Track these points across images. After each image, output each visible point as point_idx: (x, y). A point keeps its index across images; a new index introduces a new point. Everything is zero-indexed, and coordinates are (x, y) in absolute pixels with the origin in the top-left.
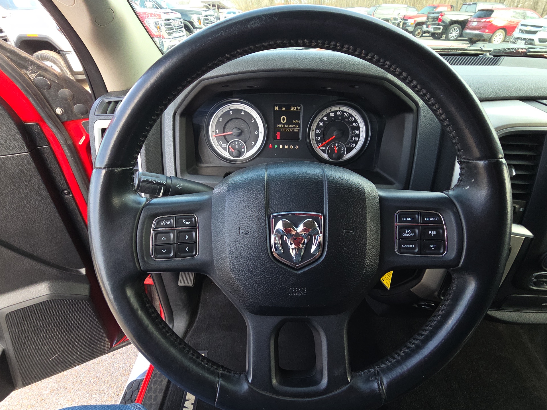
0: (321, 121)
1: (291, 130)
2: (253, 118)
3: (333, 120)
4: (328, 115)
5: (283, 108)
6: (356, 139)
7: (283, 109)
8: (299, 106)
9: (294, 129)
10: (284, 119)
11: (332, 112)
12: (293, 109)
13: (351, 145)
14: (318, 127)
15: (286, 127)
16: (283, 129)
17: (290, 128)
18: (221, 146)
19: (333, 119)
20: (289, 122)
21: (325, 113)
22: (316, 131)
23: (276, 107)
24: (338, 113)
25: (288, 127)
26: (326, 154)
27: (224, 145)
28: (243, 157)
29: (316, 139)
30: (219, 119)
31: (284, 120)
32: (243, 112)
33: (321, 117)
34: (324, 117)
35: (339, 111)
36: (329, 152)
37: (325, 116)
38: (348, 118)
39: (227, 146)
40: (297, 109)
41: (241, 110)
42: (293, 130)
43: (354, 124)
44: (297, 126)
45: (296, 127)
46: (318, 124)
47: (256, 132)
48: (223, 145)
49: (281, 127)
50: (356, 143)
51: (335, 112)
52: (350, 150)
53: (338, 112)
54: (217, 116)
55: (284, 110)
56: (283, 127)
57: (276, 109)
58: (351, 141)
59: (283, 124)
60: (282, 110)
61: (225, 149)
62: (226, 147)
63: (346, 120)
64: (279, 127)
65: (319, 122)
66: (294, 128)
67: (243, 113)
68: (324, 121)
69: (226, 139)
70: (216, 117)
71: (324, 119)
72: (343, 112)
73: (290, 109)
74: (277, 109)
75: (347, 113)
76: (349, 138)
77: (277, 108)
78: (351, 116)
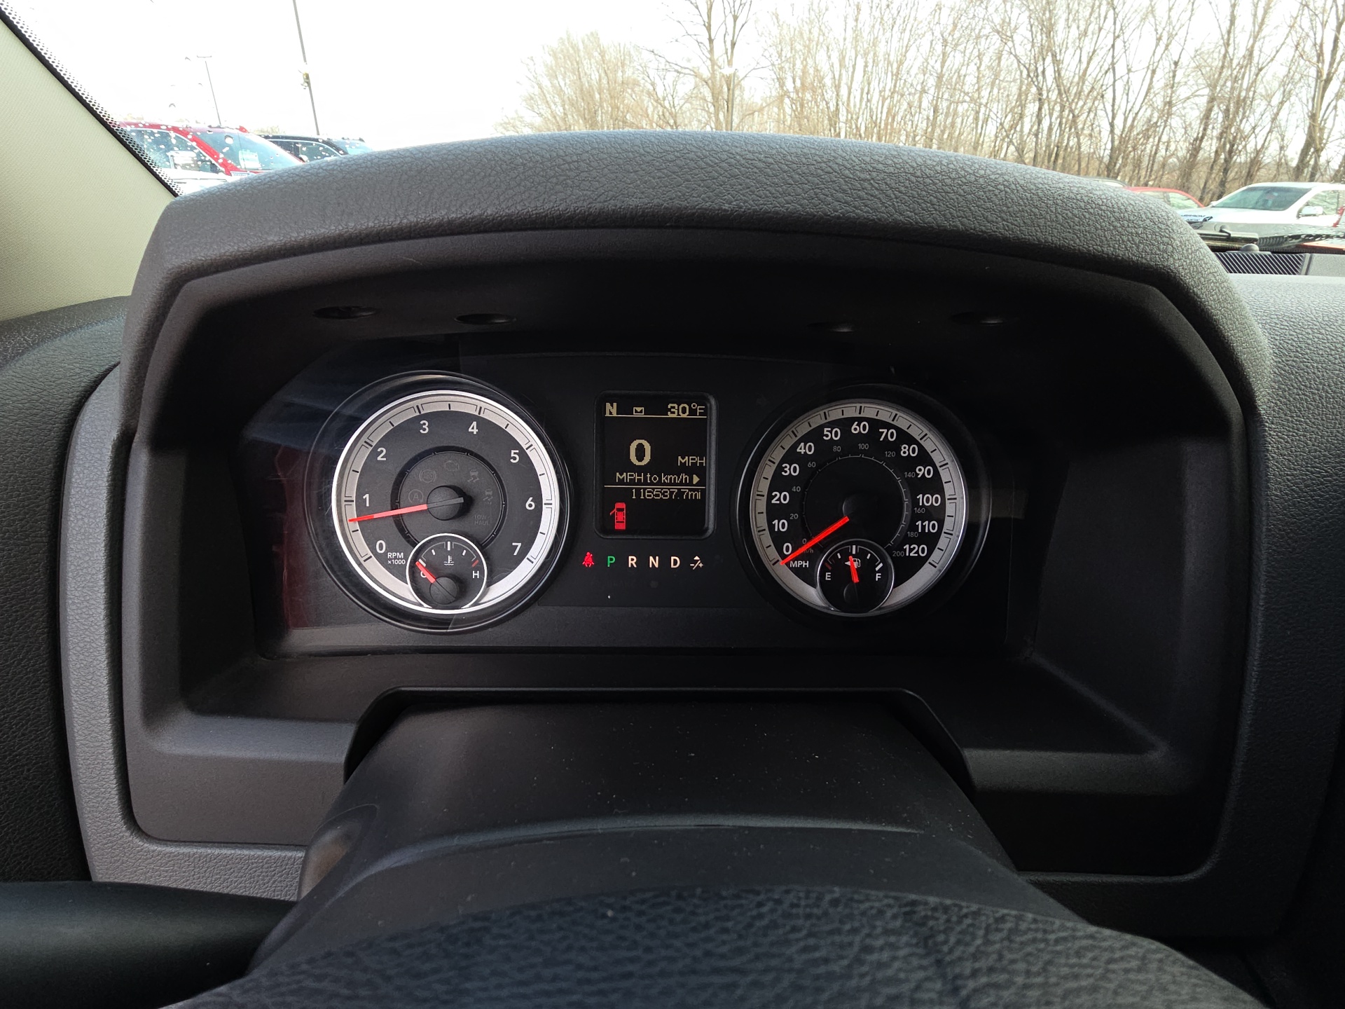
0: (791, 456)
1: (671, 493)
2: (516, 445)
3: (837, 454)
4: (815, 435)
5: (639, 409)
6: (930, 526)
7: (639, 412)
8: (702, 401)
9: (685, 489)
10: (641, 451)
11: (832, 424)
12: (677, 412)
13: (911, 550)
14: (778, 482)
15: (652, 484)
16: (638, 491)
17: (665, 484)
18: (382, 559)
19: (837, 449)
20: (662, 464)
21: (803, 429)
22: (770, 497)
23: (608, 405)
24: (855, 429)
25: (659, 483)
26: (814, 585)
27: (398, 557)
28: (476, 604)
29: (771, 527)
30: (375, 453)
31: (640, 453)
32: (475, 424)
33: (788, 442)
34: (802, 444)
35: (860, 420)
36: (828, 576)
37: (805, 439)
38: (896, 447)
39: (406, 558)
40: (693, 412)
41: (468, 418)
42: (680, 493)
43: (921, 471)
44: (696, 479)
45: (691, 483)
46: (780, 469)
47: (530, 504)
48: (389, 555)
49: (632, 482)
50: (931, 541)
51: (845, 424)
52: (908, 568)
53: (854, 426)
54: (364, 438)
55: (642, 415)
56: (639, 482)
57: (608, 414)
58: (911, 534)
59: (639, 470)
60: (635, 415)
61: (397, 572)
62: (403, 562)
63: (890, 454)
64: (621, 482)
65: (783, 461)
66: (681, 484)
67: (473, 428)
68: (802, 460)
69: (404, 532)
70: (361, 442)
71: (803, 451)
72: (876, 424)
73: (666, 411)
74: (615, 414)
75: (888, 426)
76: (904, 523)
77: (611, 410)
78: (905, 437)
